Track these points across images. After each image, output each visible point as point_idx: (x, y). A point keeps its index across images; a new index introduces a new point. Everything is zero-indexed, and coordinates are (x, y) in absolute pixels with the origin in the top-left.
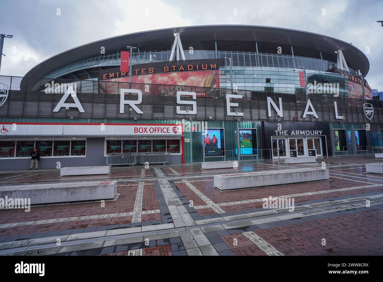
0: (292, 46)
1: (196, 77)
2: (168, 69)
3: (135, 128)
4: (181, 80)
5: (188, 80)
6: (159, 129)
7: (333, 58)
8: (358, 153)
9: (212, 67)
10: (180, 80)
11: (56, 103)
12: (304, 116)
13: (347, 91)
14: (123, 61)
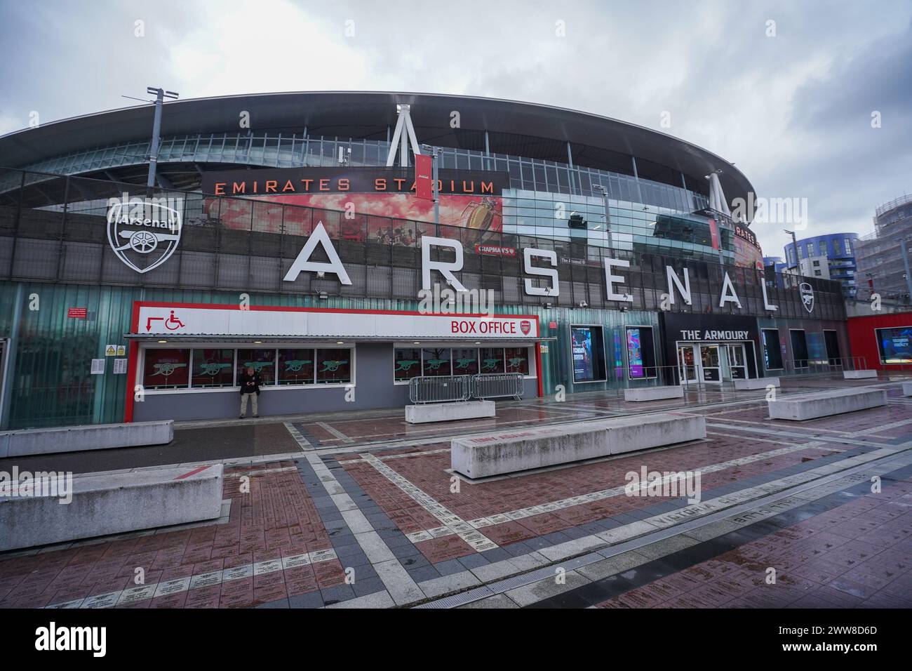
0: (634, 159)
1: (449, 207)
2: (385, 185)
3: (453, 322)
4: (415, 211)
5: (432, 213)
6: (498, 325)
7: (702, 188)
8: (798, 372)
9: (485, 189)
10: (412, 212)
11: (289, 260)
12: (722, 305)
13: (731, 255)
14: (420, 176)
